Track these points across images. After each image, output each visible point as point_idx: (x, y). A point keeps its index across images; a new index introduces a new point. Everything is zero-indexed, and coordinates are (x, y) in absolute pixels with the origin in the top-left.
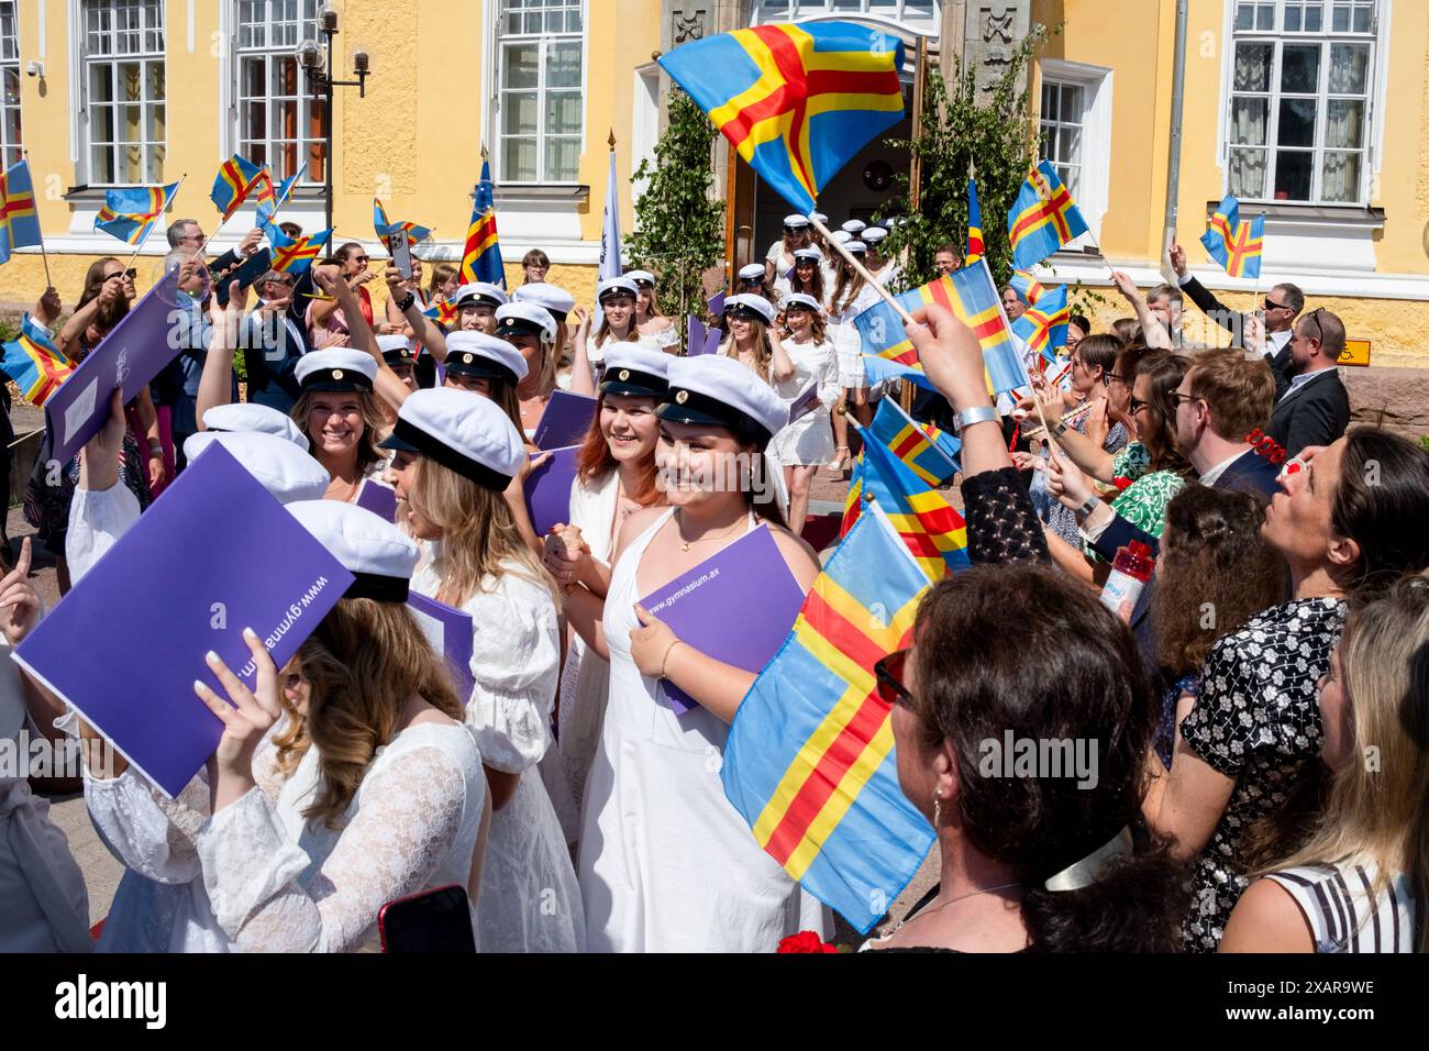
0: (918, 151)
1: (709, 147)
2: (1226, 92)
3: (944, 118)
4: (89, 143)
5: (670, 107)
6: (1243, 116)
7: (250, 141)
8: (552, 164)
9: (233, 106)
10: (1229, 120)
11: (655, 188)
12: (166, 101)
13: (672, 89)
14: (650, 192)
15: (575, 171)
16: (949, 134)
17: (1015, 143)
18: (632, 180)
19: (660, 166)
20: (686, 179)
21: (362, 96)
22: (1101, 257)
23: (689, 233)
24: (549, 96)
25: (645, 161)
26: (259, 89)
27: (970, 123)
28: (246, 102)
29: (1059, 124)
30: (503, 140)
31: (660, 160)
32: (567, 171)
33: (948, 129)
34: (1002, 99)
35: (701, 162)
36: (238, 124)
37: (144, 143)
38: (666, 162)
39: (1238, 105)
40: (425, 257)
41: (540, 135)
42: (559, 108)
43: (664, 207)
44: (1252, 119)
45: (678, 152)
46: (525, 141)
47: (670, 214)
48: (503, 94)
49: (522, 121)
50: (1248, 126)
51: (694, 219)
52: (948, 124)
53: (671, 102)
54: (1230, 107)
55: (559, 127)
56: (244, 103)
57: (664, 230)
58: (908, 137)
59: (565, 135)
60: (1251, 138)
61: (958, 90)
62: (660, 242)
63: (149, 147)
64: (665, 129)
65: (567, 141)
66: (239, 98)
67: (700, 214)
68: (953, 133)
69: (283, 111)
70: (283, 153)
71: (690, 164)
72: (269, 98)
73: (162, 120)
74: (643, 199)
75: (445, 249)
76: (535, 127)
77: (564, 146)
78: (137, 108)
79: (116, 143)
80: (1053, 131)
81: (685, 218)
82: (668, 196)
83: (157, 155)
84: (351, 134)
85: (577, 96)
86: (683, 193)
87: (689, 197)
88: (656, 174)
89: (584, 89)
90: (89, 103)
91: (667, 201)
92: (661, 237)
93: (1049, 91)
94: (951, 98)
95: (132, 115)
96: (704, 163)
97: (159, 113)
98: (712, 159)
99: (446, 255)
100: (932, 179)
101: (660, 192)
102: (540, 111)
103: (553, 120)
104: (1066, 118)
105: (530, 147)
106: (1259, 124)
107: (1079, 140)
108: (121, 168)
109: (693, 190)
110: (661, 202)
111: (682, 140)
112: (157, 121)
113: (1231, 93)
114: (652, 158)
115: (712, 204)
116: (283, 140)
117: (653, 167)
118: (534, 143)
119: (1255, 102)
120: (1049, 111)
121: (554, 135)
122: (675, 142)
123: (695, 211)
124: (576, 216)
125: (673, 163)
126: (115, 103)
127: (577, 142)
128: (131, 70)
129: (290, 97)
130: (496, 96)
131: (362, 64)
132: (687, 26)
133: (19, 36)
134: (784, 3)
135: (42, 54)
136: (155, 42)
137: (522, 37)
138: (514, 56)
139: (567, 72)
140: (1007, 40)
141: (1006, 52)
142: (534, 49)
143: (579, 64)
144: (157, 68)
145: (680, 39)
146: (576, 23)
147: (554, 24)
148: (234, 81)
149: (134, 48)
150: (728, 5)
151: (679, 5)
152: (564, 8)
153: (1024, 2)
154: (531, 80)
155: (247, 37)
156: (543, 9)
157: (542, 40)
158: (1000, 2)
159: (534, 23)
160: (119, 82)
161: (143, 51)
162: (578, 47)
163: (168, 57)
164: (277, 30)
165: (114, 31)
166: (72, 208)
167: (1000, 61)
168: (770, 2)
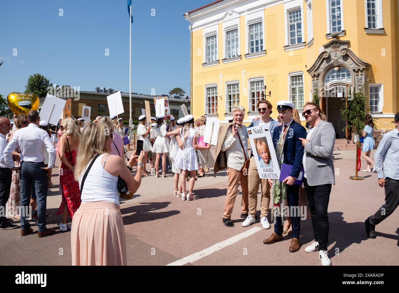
1: (319, 101)
4: (227, 107)
5: (313, 96)
7: (253, 105)
8: (300, 106)
9: (250, 100)
13: (314, 93)
21: (270, 97)
24: (299, 95)
26: (254, 97)
29: (374, 93)
34: (361, 91)
36: (251, 102)
42: (301, 97)
46: (295, 102)
48: (292, 95)
49: (295, 99)
56: (252, 99)
76: (297, 100)
85: (303, 95)
89: (304, 94)
90: (228, 100)
93: (371, 88)
95: (234, 102)
97: (238, 101)
102: (297, 98)
103: (300, 99)
104: (376, 92)
112: (238, 103)
118: (297, 103)
121: (300, 101)
126: (232, 100)
127: (303, 102)
128: (234, 95)
129: (259, 98)
130: (290, 96)
131: (270, 93)
132: (315, 85)
133: (218, 91)
134: (329, 80)
135: (221, 94)
136: (238, 91)
137: (294, 86)
138: (294, 89)
139: (301, 91)
140: (361, 82)
141: (361, 84)
142: (296, 88)
143: (303, 90)
144: (238, 95)
145: (314, 86)
146: (302, 84)
147: (299, 84)
148: (250, 96)
149: (235, 92)
150: (321, 81)
151: (314, 81)
152: (301, 81)
153: (363, 76)
154: (296, 93)
155: (252, 89)
156: (298, 82)
157: (297, 87)
158: (360, 77)
159: (296, 84)
160: (232, 97)
161: (236, 92)
162: (303, 87)
163: (240, 93)
164: (257, 88)
165: (232, 90)
166: (225, 116)
167: (360, 85)
168: (327, 80)
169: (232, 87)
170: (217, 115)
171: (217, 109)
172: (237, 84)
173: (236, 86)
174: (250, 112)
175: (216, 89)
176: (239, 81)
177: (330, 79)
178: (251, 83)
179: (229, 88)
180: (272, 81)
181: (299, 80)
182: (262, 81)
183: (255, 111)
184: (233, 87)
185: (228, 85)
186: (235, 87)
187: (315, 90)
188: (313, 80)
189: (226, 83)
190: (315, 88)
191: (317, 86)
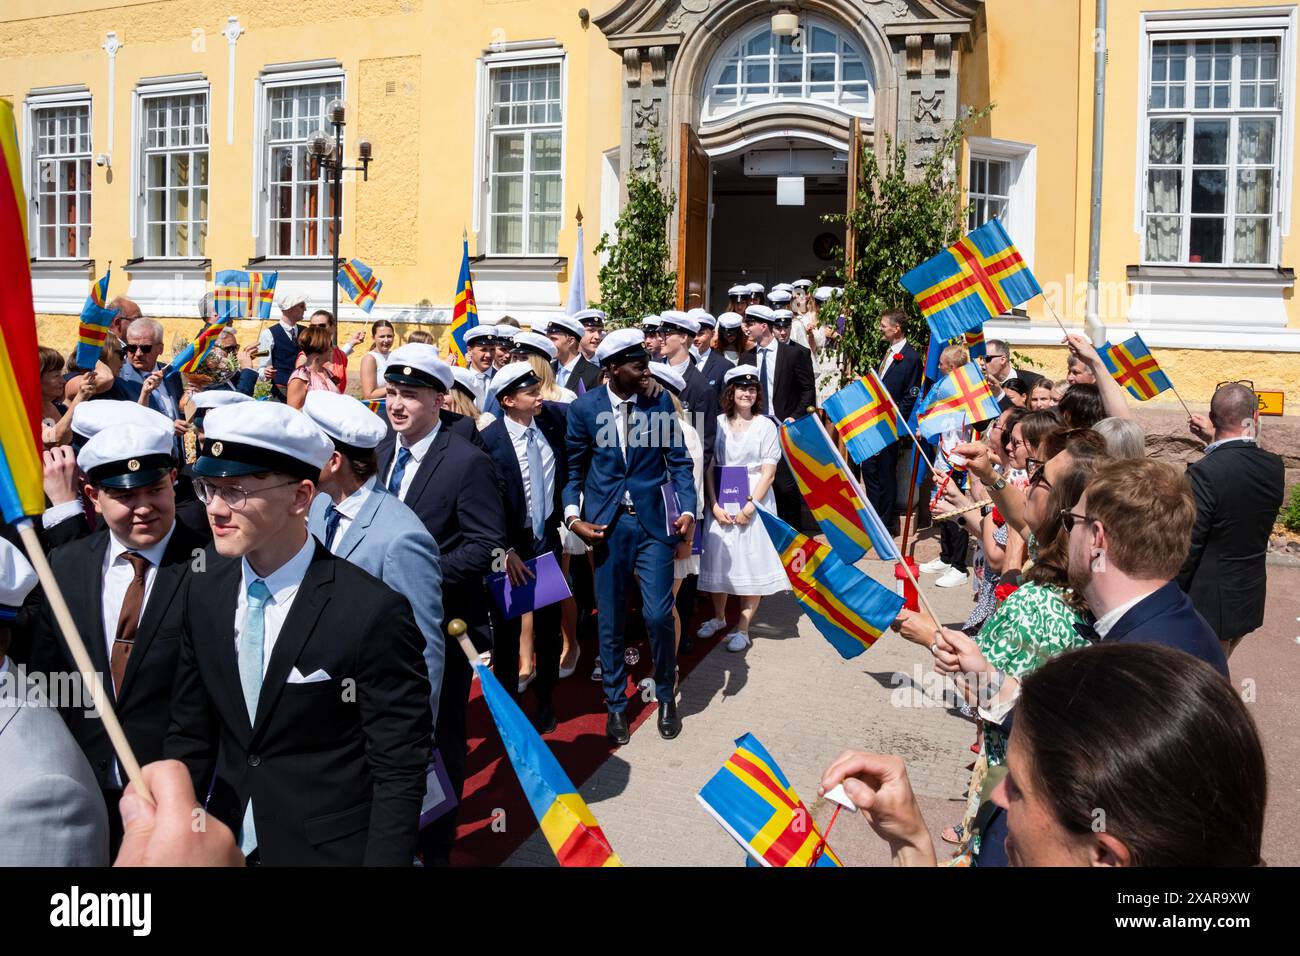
0: (853, 223)
1: (664, 221)
2: (1142, 165)
3: (877, 193)
4: (146, 222)
5: (629, 186)
6: (1159, 187)
7: (279, 220)
8: (536, 239)
9: (264, 190)
10: (1146, 190)
11: (615, 259)
12: (208, 187)
13: (631, 170)
14: (611, 264)
15: (556, 245)
16: (883, 207)
17: (944, 214)
18: (595, 253)
19: (620, 239)
20: (643, 250)
21: (366, 179)
22: (1028, 319)
23: (646, 301)
24: (533, 177)
25: (607, 235)
26: (287, 175)
27: (903, 197)
28: (276, 186)
29: (987, 196)
30: (493, 217)
31: (620, 234)
32: (551, 244)
33: (880, 203)
34: (934, 174)
35: (657, 235)
36: (268, 205)
37: (190, 221)
38: (625, 236)
39: (1153, 177)
40: (424, 320)
41: (525, 212)
42: (543, 189)
43: (624, 276)
44: (1167, 189)
45: (636, 227)
46: (513, 218)
47: (630, 283)
48: (494, 177)
49: (511, 202)
50: (1163, 196)
51: (650, 287)
52: (882, 196)
53: (631, 181)
54: (1146, 178)
55: (543, 206)
56: (274, 188)
57: (624, 298)
58: (843, 211)
59: (548, 213)
60: (1167, 206)
61: (890, 166)
62: (619, 308)
63: (195, 225)
64: (625, 206)
65: (550, 218)
66: (270, 183)
67: (656, 283)
68: (887, 207)
69: (307, 194)
70: (307, 230)
71: (647, 237)
72: (294, 183)
73: (206, 201)
74: (605, 269)
75: (441, 313)
76: (520, 206)
77: (547, 223)
78: (186, 192)
79: (168, 222)
80: (981, 203)
81: (642, 286)
82: (627, 267)
83: (201, 232)
84: (362, 213)
85: (558, 178)
86: (640, 264)
87: (645, 268)
88: (616, 247)
89: (563, 172)
90: (147, 188)
91: (627, 270)
92: (621, 304)
93: (977, 166)
94: (883, 174)
95: (182, 198)
96: (660, 236)
97: (203, 196)
98: (667, 233)
99: (442, 319)
100: (867, 249)
101: (619, 263)
102: (524, 192)
103: (537, 200)
104: (993, 191)
105: (517, 224)
106: (1173, 194)
107: (1006, 211)
108: (172, 243)
109: (650, 261)
110: (621, 272)
111: (638, 216)
112: (202, 202)
113: (1148, 165)
114: (613, 232)
115: (667, 273)
116: (307, 219)
117: (613, 240)
118: (519, 220)
119: (1169, 173)
120: (977, 184)
121: (537, 213)
122: (633, 217)
123: (652, 280)
124: (555, 284)
125: (631, 236)
126: (168, 188)
127: (557, 219)
128: (182, 160)
129: (313, 182)
130: (487, 180)
131: (365, 152)
132: (645, 113)
133: (93, 134)
134: (733, 92)
135: (110, 148)
136: (202, 136)
137: (510, 128)
138: (504, 144)
139: (548, 157)
140: (936, 120)
141: (936, 131)
142: (520, 137)
143: (559, 150)
144: (203, 158)
145: (639, 125)
146: (556, 114)
147: (538, 115)
148: (265, 169)
149: (185, 141)
150: (681, 93)
151: (637, 93)
152: (546, 102)
153: (951, 85)
154: (518, 165)
155: (276, 130)
156: (528, 103)
157: (527, 130)
158: (928, 85)
159: (521, 116)
160: (172, 170)
161: (192, 144)
162: (558, 135)
163: (212, 149)
164: (302, 124)
165: (168, 128)
166: (130, 277)
167: (930, 140)
168: (720, 91)
169: (169, 112)
170: (85, 267)
171: (87, 232)
172: (197, 96)
173: (192, 110)
174: (262, 259)
175: (84, 122)
176: (204, 83)
177: (739, 85)
178: (274, 93)
179: (152, 115)
180: (390, 89)
181: (540, 95)
182: (333, 88)
183: (293, 255)
184: (175, 114)
185: (150, 103)
186: (186, 114)
187: (640, 146)
188: (634, 85)
189: (141, 89)
190: (644, 134)
191: (656, 125)
